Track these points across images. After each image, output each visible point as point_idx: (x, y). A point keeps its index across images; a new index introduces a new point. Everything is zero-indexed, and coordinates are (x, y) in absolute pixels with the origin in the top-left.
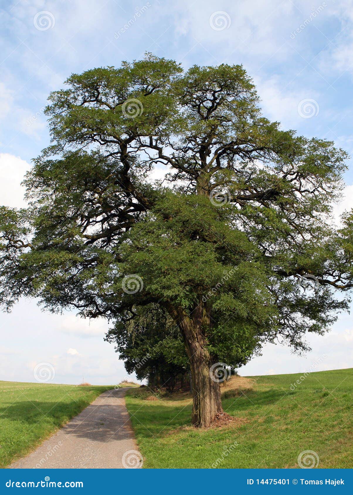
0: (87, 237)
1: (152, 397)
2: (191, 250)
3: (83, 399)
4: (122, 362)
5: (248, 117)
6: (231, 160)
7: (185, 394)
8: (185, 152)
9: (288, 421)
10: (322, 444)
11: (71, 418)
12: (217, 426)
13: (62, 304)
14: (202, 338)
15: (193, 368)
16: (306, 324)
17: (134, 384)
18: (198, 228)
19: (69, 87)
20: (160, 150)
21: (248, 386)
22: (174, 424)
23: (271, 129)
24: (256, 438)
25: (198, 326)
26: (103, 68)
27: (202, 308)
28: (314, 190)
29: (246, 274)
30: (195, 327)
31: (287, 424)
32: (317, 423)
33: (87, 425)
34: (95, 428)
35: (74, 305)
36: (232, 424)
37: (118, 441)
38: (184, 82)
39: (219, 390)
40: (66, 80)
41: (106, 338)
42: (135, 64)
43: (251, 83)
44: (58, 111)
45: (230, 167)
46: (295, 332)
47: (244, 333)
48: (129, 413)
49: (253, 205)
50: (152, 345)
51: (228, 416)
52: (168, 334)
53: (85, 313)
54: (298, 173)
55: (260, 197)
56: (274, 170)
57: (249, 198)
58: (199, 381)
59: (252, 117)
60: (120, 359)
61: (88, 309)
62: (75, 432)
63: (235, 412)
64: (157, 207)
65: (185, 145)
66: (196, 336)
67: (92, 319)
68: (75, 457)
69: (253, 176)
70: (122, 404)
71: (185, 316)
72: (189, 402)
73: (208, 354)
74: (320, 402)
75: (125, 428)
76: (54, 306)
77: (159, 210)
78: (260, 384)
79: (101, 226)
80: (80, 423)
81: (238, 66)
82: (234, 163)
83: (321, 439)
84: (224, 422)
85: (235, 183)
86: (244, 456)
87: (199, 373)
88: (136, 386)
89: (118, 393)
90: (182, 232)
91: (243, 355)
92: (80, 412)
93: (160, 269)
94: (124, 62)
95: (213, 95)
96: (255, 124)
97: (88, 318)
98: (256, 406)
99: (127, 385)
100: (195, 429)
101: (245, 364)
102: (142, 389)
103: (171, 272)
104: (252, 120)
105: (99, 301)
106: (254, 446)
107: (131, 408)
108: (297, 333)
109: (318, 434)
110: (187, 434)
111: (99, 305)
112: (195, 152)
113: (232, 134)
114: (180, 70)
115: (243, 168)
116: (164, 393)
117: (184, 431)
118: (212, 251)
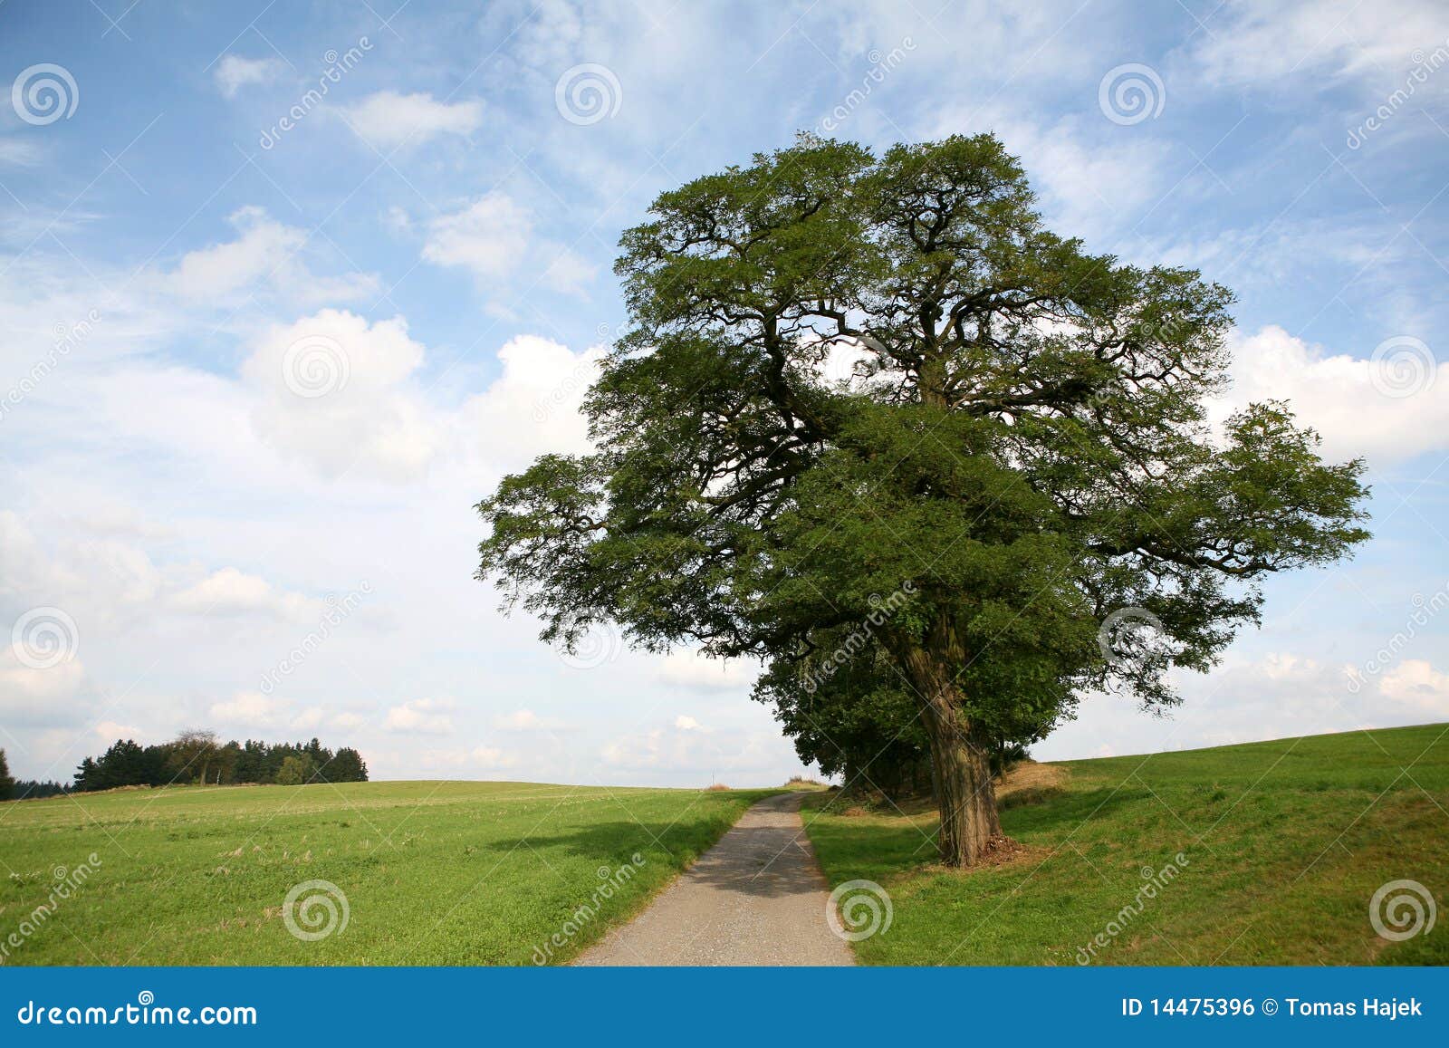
0: (710, 500)
1: (858, 809)
2: (919, 518)
3: (719, 816)
4: (790, 741)
5: (1015, 234)
6: (985, 323)
7: (922, 801)
8: (891, 315)
9: (1138, 852)
10: (1209, 896)
11: (700, 854)
12: (992, 864)
13: (667, 634)
14: (951, 689)
15: (937, 749)
16: (1167, 650)
17: (816, 784)
18: (930, 473)
19: (658, 217)
20: (841, 318)
21: (1053, 782)
22: (906, 862)
23: (1064, 255)
24: (1072, 885)
25: (941, 665)
26: (719, 175)
27: (947, 627)
28: (1164, 374)
29: (1031, 558)
30: (935, 668)
31: (1136, 858)
32: (1198, 855)
33: (733, 867)
34: (748, 872)
35: (692, 634)
36: (1021, 859)
37: (796, 896)
38: (879, 181)
39: (992, 791)
40: (651, 205)
41: (754, 694)
42: (778, 156)
43: (1014, 166)
44: (639, 264)
45: (985, 339)
46: (1145, 667)
47: (1037, 674)
48: (813, 842)
49: (1038, 416)
50: (849, 706)
51: (1013, 843)
52: (881, 681)
53: (714, 648)
54: (1126, 342)
55: (1049, 397)
56: (1076, 341)
57: (1027, 400)
58: (950, 774)
59: (1023, 232)
60: (784, 734)
61: (719, 639)
62: (711, 879)
63: (1027, 836)
64: (844, 435)
65: (888, 302)
66: (937, 685)
67: (730, 658)
68: (720, 923)
69: (1035, 352)
70: (794, 825)
71: (914, 644)
72: (933, 817)
73: (964, 722)
74: (1207, 812)
75: (807, 872)
76: (653, 639)
77: (850, 440)
78: (1079, 778)
79: (734, 476)
80: (716, 862)
81: (983, 136)
82: (992, 327)
83: (1207, 886)
84: (1006, 856)
85: (995, 371)
86: (1047, 919)
87: (948, 757)
88: (821, 789)
89: (787, 803)
90: (899, 481)
91: (1037, 718)
92: (716, 841)
93: (861, 560)
94: (758, 155)
95: (940, 200)
96: (1029, 247)
97: (720, 658)
98: (1070, 822)
99: (803, 786)
100: (947, 871)
101: (1044, 738)
102: (833, 793)
103: (883, 565)
104: (1023, 239)
105: (739, 624)
106: (1068, 900)
107: (815, 833)
108: (1150, 671)
109: (1201, 876)
110: (932, 879)
111: (740, 630)
112: (910, 313)
113: (983, 272)
114: (869, 159)
115: (1012, 336)
116: (877, 800)
117: (926, 873)
118: (959, 517)
